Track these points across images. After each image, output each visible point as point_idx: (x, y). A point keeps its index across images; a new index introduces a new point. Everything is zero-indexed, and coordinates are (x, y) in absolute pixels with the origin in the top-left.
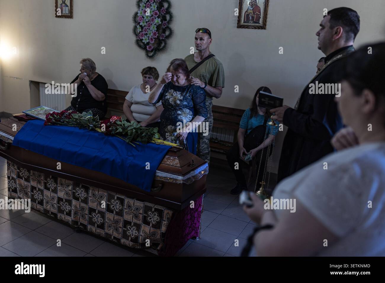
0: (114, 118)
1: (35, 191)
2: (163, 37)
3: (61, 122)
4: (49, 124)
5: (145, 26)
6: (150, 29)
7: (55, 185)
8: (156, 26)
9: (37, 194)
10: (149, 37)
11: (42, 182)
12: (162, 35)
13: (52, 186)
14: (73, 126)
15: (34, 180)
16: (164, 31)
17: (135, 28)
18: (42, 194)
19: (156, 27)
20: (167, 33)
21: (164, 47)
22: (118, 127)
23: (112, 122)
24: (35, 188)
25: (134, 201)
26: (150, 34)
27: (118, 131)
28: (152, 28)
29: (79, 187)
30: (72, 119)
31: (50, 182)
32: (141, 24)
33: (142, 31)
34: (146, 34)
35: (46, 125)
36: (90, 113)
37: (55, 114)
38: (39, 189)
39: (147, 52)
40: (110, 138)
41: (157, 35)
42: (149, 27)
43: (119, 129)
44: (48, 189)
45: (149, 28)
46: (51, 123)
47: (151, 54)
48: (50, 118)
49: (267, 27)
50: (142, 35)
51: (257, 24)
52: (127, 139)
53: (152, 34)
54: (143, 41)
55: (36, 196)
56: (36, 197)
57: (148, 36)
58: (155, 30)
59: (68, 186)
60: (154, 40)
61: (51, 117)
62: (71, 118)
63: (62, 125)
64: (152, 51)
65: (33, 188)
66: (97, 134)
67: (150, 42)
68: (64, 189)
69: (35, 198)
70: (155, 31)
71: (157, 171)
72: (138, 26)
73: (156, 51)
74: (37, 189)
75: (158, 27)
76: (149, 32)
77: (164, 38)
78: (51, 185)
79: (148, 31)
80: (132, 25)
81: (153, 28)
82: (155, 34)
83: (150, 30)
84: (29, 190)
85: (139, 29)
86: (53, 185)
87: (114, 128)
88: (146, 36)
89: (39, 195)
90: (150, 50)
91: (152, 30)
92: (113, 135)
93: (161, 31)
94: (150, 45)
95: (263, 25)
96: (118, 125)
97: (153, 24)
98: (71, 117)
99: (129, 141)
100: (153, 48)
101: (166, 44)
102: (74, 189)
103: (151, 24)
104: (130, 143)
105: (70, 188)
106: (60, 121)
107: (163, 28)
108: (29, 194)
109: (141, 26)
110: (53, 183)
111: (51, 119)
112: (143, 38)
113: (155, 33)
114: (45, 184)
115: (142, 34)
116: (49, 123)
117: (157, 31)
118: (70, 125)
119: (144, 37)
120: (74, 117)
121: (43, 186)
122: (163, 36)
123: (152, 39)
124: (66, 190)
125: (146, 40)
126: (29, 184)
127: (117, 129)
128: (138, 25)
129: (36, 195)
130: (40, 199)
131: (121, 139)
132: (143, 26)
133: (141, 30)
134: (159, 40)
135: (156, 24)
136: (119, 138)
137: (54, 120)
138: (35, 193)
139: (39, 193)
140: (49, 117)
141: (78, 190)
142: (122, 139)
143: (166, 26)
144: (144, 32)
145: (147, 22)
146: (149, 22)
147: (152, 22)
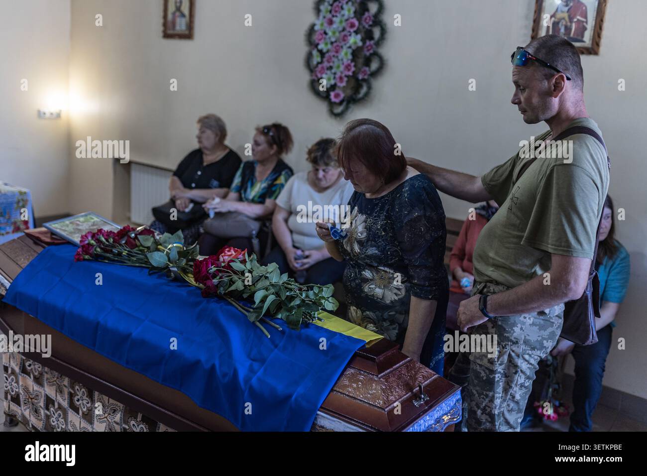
0: (229, 253)
1: (52, 409)
2: (365, 75)
3: (114, 254)
4: (87, 257)
5: (328, 51)
6: (337, 57)
7: (88, 403)
8: (350, 51)
9: (56, 415)
10: (335, 74)
11: (66, 391)
12: (363, 70)
13: (83, 404)
14: (137, 265)
15: (51, 384)
16: (368, 62)
17: (309, 56)
18: (65, 418)
19: (352, 54)
20: (374, 66)
21: (367, 94)
22: (235, 277)
23: (223, 264)
24: (53, 402)
26: (338, 67)
27: (233, 288)
28: (342, 54)
29: (136, 418)
30: (141, 248)
31: (80, 394)
32: (320, 47)
33: (321, 62)
34: (331, 68)
35: (79, 260)
36: (180, 238)
37: (103, 235)
38: (60, 407)
39: (331, 105)
40: (214, 306)
41: (353, 69)
42: (337, 52)
43: (237, 283)
44: (76, 410)
45: (336, 54)
46: (91, 255)
47: (339, 110)
48: (89, 244)
49: (602, 49)
50: (322, 72)
52: (252, 310)
53: (342, 68)
55: (54, 419)
56: (54, 422)
57: (333, 71)
58: (348, 60)
59: (115, 411)
60: (346, 79)
61: (93, 242)
62: (137, 246)
63: (114, 261)
64: (341, 103)
65: (49, 402)
66: (183, 292)
67: (339, 84)
68: (106, 417)
69: (53, 424)
70: (349, 62)
71: (319, 413)
72: (315, 52)
73: (349, 102)
74: (56, 404)
75: (356, 53)
76: (336, 64)
77: (366, 77)
78: (81, 402)
79: (333, 62)
80: (303, 49)
81: (345, 55)
82: (348, 67)
83: (339, 60)
84: (42, 404)
85: (316, 58)
86: (85, 402)
87: (226, 279)
88: (329, 72)
89: (60, 419)
90: (337, 101)
91: (342, 60)
92: (221, 298)
93: (361, 61)
94: (338, 91)
95: (592, 44)
96: (235, 272)
97: (345, 47)
98: (138, 244)
99: (257, 317)
100: (344, 97)
101: (369, 88)
102: (126, 422)
103: (342, 47)
104: (258, 324)
105: (118, 417)
106: (111, 252)
107: (365, 55)
108: (42, 412)
109: (321, 52)
110: (85, 397)
111: (91, 245)
112: (324, 76)
113: (349, 65)
114: (71, 396)
115: (323, 68)
116: (87, 254)
117: (353, 60)
118: (133, 262)
119: (326, 74)
120: (144, 243)
121: (66, 401)
122: (365, 73)
123: (341, 78)
124: (110, 420)
125: (329, 79)
126: (41, 390)
127: (232, 282)
128: (314, 49)
129: (55, 417)
130: (60, 428)
131: (237, 309)
132: (325, 51)
133: (319, 59)
134: (357, 80)
135: (350, 47)
136: (233, 306)
137: (98, 249)
138: (52, 412)
139: (60, 416)
140: (86, 242)
141: (134, 425)
142: (241, 312)
143: (371, 51)
144: (326, 64)
145: (332, 43)
146: (338, 43)
147: (343, 43)
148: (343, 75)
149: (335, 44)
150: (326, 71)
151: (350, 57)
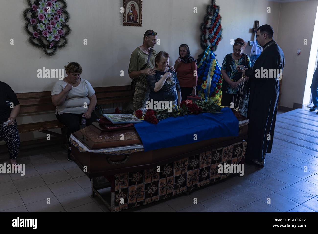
5: (48, 24)
6: (54, 27)
8: (61, 24)
10: (54, 35)
19: (61, 26)
20: (65, 30)
21: (65, 43)
24: (149, 184)
25: (228, 147)
26: (54, 32)
28: (56, 26)
32: (43, 22)
33: (45, 30)
34: (51, 33)
39: (46, 50)
42: (53, 25)
44: (164, 177)
50: (46, 34)
51: (136, 23)
53: (57, 32)
54: (48, 39)
58: (60, 29)
59: (184, 163)
64: (52, 48)
67: (55, 40)
73: (55, 47)
79: (52, 29)
81: (58, 26)
82: (60, 32)
83: (55, 29)
85: (41, 27)
88: (50, 34)
91: (57, 28)
97: (58, 23)
103: (56, 23)
109: (44, 24)
112: (48, 36)
115: (46, 32)
117: (62, 29)
125: (50, 37)
132: (46, 24)
133: (44, 28)
144: (48, 31)
145: (49, 21)
146: (53, 21)
147: (56, 21)
148: (59, 36)
149: (51, 21)
150: (48, 34)
151: (61, 27)
